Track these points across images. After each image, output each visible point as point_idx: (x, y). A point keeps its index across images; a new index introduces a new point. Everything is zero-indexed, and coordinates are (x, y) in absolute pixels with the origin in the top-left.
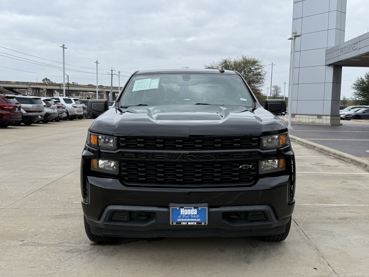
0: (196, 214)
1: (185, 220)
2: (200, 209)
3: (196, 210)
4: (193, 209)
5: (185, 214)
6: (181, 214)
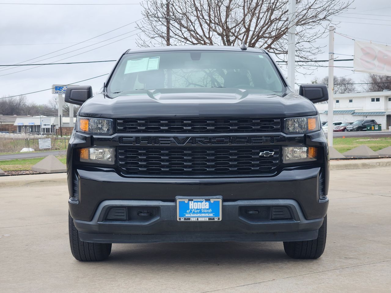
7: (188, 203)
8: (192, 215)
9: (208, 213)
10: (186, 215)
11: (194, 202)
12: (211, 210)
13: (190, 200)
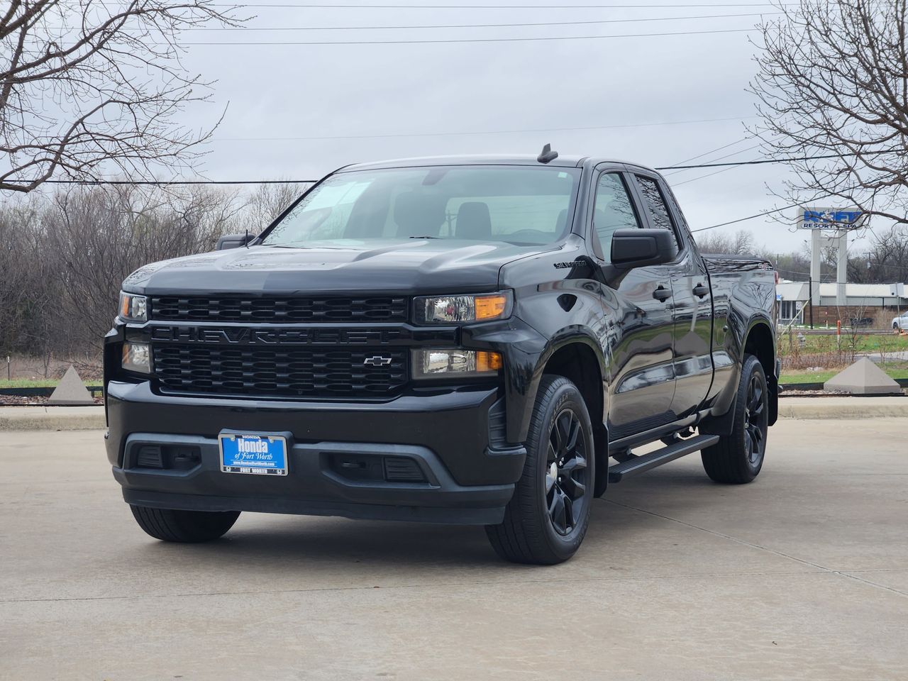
0: (266, 451)
1: (247, 463)
2: (271, 441)
3: (266, 443)
4: (260, 441)
5: (247, 451)
6: (240, 450)
7: (236, 442)
8: (243, 463)
9: (266, 460)
10: (234, 463)
11: (246, 440)
12: (270, 456)
13: (238, 437)
